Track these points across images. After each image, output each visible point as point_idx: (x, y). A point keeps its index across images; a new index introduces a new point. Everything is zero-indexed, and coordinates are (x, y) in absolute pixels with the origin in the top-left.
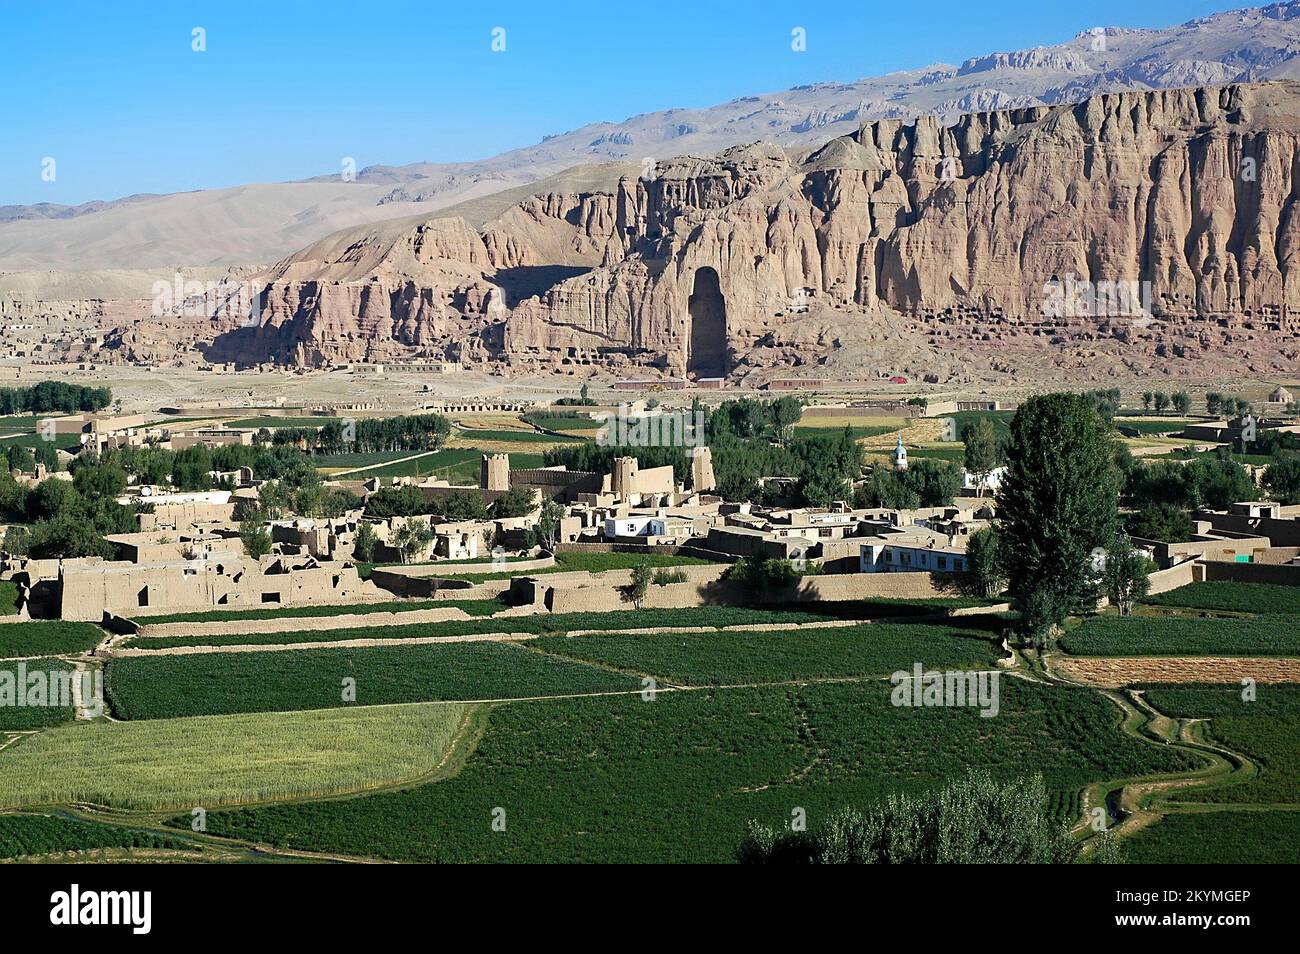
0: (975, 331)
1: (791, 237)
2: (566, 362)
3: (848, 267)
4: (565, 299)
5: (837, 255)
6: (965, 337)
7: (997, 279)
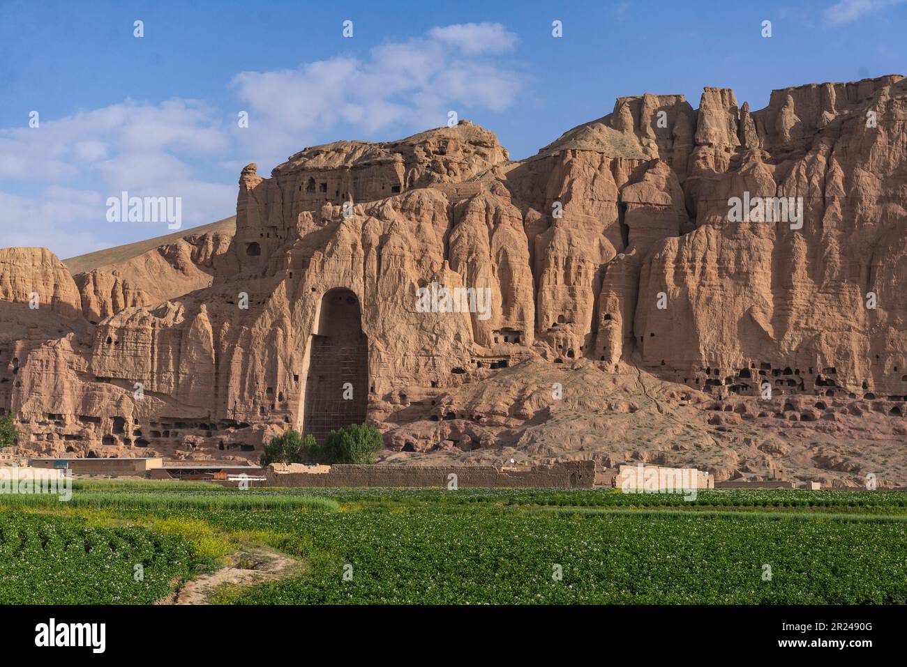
0: (790, 406)
1: (484, 247)
2: (108, 440)
3: (579, 298)
4: (114, 337)
5: (560, 279)
6: (771, 414)
7: (827, 322)
